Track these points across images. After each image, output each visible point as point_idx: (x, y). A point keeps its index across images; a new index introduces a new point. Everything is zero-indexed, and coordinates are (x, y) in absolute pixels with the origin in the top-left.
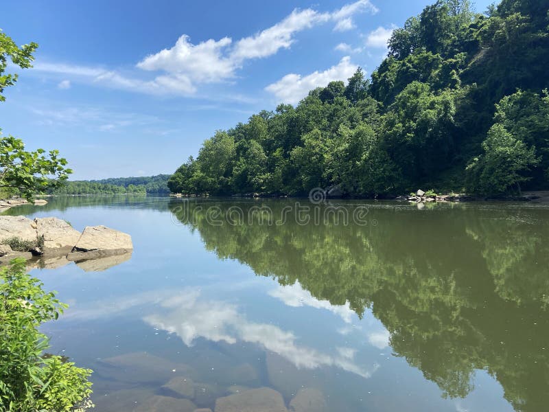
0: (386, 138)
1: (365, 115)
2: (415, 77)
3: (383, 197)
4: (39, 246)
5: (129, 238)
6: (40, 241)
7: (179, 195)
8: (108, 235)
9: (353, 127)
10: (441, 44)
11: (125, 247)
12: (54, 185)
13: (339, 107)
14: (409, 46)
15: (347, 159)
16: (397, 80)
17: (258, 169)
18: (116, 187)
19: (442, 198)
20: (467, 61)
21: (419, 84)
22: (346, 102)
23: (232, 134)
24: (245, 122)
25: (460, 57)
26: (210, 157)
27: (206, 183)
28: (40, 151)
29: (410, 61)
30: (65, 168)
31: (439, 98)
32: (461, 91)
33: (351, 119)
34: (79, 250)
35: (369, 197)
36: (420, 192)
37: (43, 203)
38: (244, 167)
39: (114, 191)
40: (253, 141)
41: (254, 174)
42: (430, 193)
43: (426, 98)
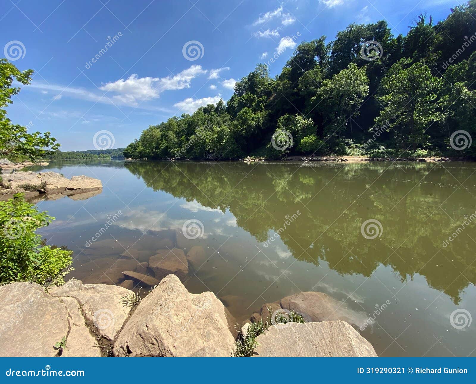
0: (234, 132)
1: (224, 122)
2: (245, 105)
3: (233, 159)
4: (43, 188)
5: (100, 181)
6: (44, 185)
7: (130, 159)
8: (87, 180)
9: (219, 127)
10: (257, 91)
11: (98, 186)
12: (49, 153)
13: (212, 117)
14: (243, 91)
15: (217, 142)
16: (238, 106)
17: (173, 146)
18: (92, 155)
19: (257, 160)
20: (267, 99)
21: (248, 109)
22: (216, 115)
23: (158, 127)
24: (166, 122)
25: (264, 97)
26: (146, 139)
27: (145, 153)
28: (38, 133)
29: (243, 98)
30: (55, 143)
31: (256, 116)
32: (265, 113)
33: (218, 123)
34: (69, 189)
35: (227, 159)
36: (249, 157)
37: (46, 164)
38: (166, 145)
39: (91, 157)
40: (170, 132)
41: (171, 149)
42: (253, 157)
43: (251, 115)
